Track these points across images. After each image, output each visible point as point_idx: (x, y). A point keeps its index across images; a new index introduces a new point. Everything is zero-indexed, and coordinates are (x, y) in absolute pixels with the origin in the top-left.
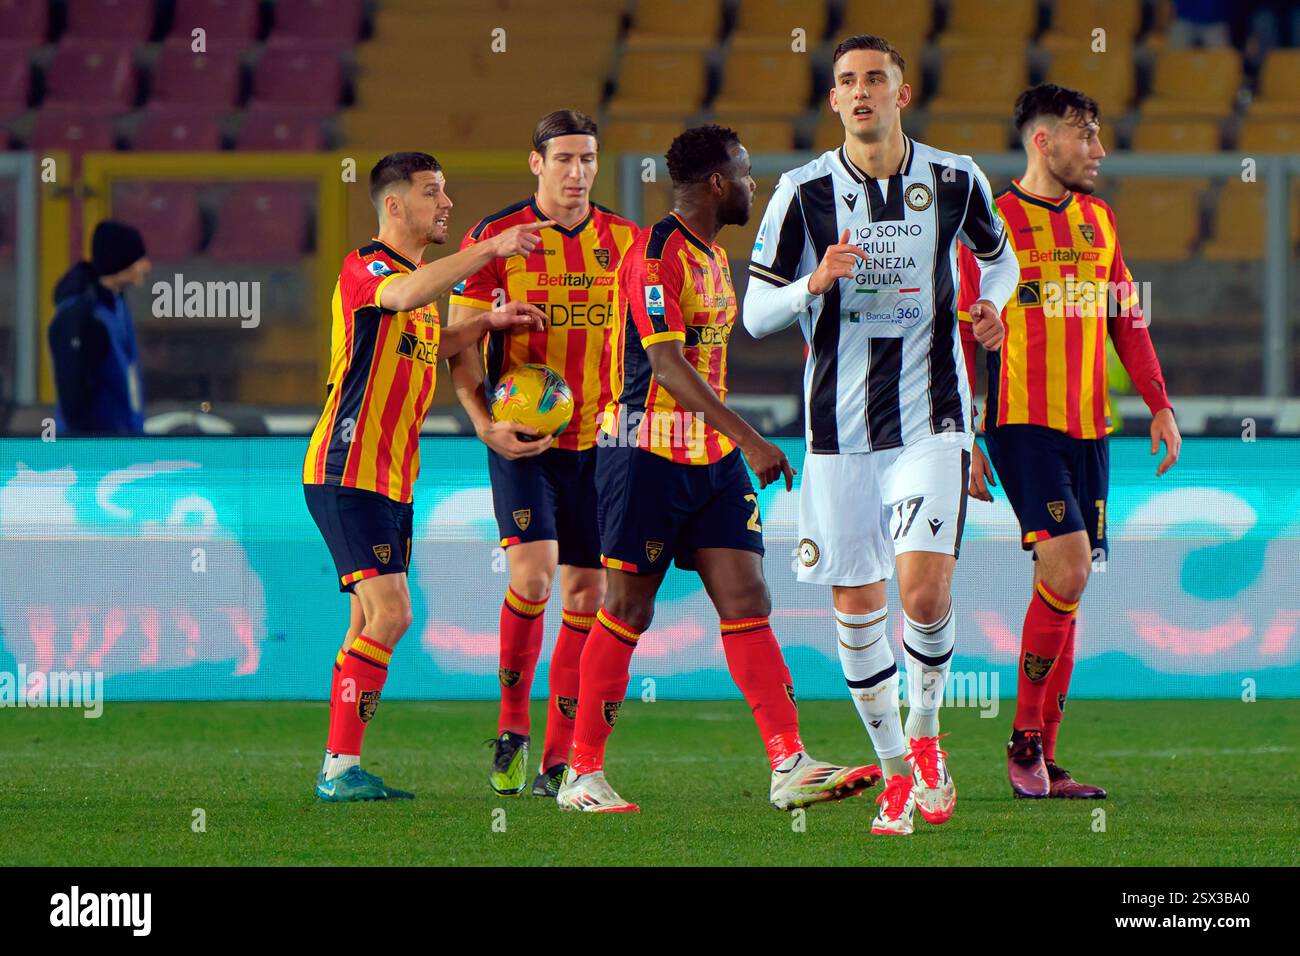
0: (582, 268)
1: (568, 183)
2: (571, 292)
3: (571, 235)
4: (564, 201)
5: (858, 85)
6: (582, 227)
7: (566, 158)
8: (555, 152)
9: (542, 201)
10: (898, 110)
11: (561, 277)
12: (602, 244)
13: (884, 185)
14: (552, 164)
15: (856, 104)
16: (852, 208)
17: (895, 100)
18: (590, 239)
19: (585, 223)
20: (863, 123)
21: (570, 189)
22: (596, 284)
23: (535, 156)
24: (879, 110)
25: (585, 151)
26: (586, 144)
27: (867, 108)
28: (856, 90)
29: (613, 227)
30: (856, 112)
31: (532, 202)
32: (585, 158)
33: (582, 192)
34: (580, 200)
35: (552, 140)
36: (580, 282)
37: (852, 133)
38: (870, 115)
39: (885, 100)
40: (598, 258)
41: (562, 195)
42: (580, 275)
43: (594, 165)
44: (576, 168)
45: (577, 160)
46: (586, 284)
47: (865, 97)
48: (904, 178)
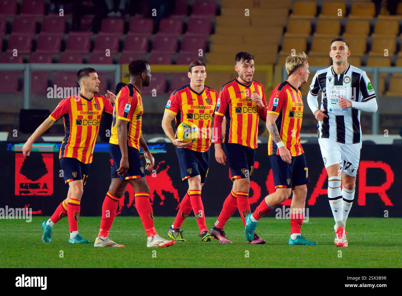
0: (203, 104)
1: (198, 79)
2: (200, 110)
3: (199, 95)
4: (197, 84)
5: (337, 50)
6: (202, 92)
7: (197, 72)
8: (194, 71)
9: (192, 85)
10: (347, 57)
11: (197, 106)
12: (208, 97)
13: (339, 76)
14: (194, 74)
15: (336, 55)
16: (330, 81)
17: (346, 55)
18: (204, 96)
19: (203, 91)
20: (338, 59)
21: (198, 80)
22: (206, 108)
23: (189, 73)
24: (342, 57)
25: (202, 70)
26: (202, 68)
27: (339, 56)
28: (337, 51)
29: (211, 92)
30: (336, 57)
31: (189, 86)
32: (202, 72)
33: (202, 81)
34: (202, 84)
35: (193, 68)
36: (202, 108)
37: (335, 62)
38: (340, 58)
39: (344, 54)
40: (207, 101)
41: (197, 82)
42: (202, 106)
43: (205, 74)
44: (199, 74)
45: (200, 72)
46: (204, 108)
47: (339, 53)
48: (344, 75)
